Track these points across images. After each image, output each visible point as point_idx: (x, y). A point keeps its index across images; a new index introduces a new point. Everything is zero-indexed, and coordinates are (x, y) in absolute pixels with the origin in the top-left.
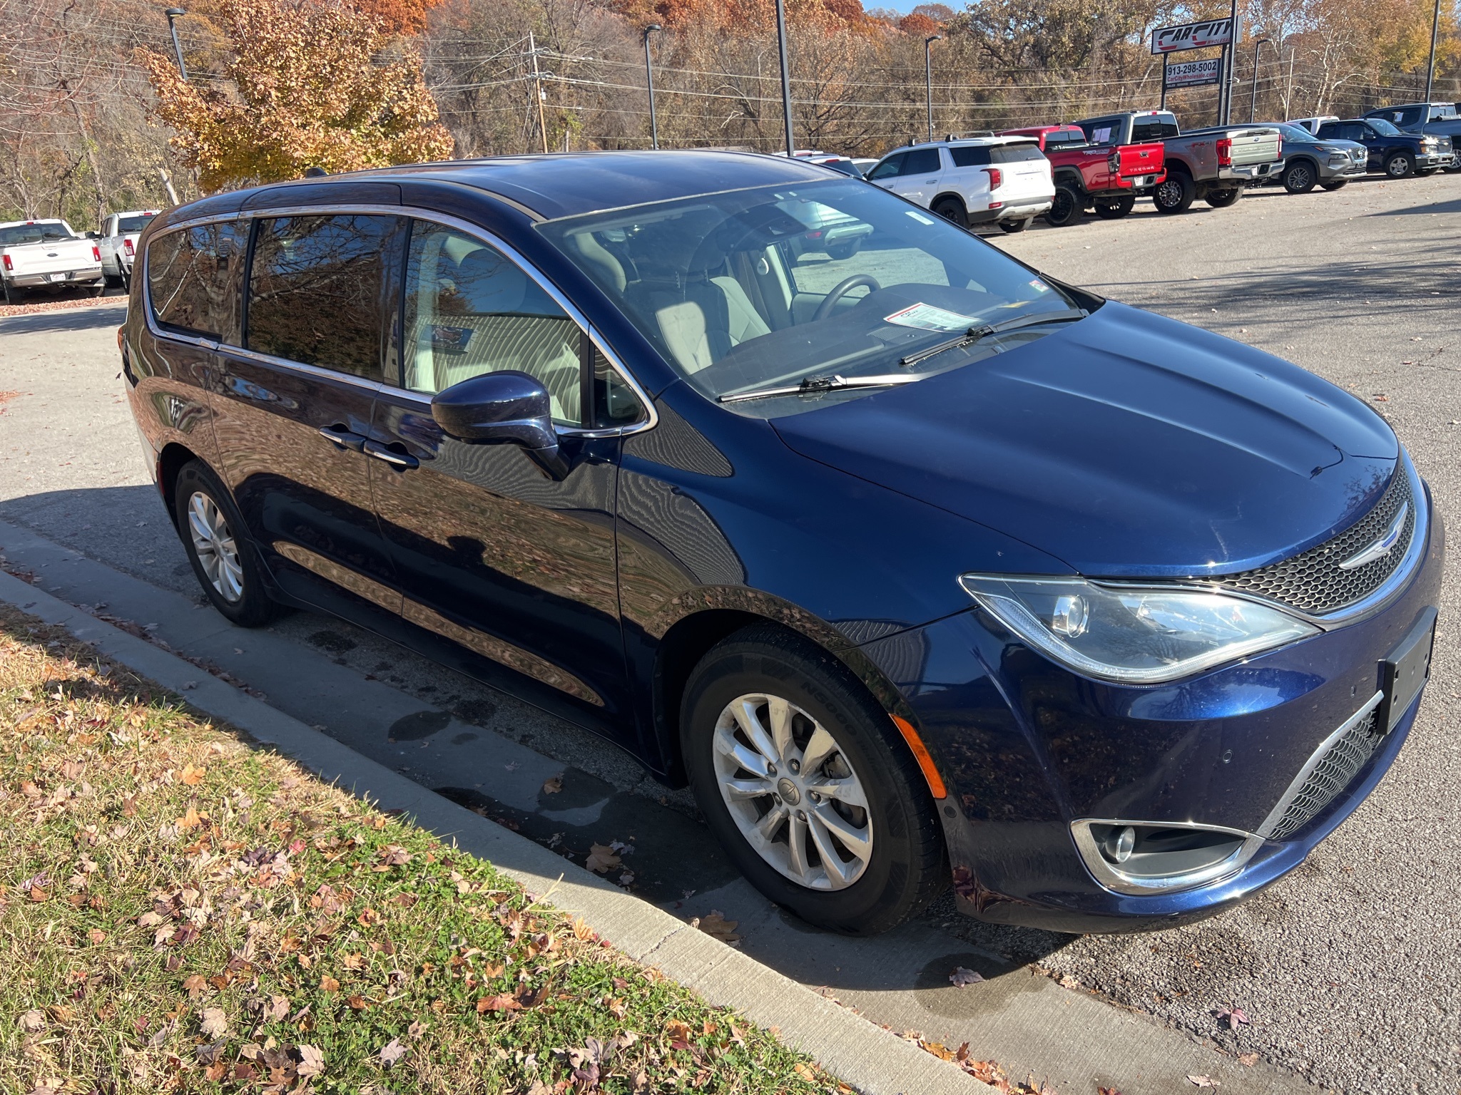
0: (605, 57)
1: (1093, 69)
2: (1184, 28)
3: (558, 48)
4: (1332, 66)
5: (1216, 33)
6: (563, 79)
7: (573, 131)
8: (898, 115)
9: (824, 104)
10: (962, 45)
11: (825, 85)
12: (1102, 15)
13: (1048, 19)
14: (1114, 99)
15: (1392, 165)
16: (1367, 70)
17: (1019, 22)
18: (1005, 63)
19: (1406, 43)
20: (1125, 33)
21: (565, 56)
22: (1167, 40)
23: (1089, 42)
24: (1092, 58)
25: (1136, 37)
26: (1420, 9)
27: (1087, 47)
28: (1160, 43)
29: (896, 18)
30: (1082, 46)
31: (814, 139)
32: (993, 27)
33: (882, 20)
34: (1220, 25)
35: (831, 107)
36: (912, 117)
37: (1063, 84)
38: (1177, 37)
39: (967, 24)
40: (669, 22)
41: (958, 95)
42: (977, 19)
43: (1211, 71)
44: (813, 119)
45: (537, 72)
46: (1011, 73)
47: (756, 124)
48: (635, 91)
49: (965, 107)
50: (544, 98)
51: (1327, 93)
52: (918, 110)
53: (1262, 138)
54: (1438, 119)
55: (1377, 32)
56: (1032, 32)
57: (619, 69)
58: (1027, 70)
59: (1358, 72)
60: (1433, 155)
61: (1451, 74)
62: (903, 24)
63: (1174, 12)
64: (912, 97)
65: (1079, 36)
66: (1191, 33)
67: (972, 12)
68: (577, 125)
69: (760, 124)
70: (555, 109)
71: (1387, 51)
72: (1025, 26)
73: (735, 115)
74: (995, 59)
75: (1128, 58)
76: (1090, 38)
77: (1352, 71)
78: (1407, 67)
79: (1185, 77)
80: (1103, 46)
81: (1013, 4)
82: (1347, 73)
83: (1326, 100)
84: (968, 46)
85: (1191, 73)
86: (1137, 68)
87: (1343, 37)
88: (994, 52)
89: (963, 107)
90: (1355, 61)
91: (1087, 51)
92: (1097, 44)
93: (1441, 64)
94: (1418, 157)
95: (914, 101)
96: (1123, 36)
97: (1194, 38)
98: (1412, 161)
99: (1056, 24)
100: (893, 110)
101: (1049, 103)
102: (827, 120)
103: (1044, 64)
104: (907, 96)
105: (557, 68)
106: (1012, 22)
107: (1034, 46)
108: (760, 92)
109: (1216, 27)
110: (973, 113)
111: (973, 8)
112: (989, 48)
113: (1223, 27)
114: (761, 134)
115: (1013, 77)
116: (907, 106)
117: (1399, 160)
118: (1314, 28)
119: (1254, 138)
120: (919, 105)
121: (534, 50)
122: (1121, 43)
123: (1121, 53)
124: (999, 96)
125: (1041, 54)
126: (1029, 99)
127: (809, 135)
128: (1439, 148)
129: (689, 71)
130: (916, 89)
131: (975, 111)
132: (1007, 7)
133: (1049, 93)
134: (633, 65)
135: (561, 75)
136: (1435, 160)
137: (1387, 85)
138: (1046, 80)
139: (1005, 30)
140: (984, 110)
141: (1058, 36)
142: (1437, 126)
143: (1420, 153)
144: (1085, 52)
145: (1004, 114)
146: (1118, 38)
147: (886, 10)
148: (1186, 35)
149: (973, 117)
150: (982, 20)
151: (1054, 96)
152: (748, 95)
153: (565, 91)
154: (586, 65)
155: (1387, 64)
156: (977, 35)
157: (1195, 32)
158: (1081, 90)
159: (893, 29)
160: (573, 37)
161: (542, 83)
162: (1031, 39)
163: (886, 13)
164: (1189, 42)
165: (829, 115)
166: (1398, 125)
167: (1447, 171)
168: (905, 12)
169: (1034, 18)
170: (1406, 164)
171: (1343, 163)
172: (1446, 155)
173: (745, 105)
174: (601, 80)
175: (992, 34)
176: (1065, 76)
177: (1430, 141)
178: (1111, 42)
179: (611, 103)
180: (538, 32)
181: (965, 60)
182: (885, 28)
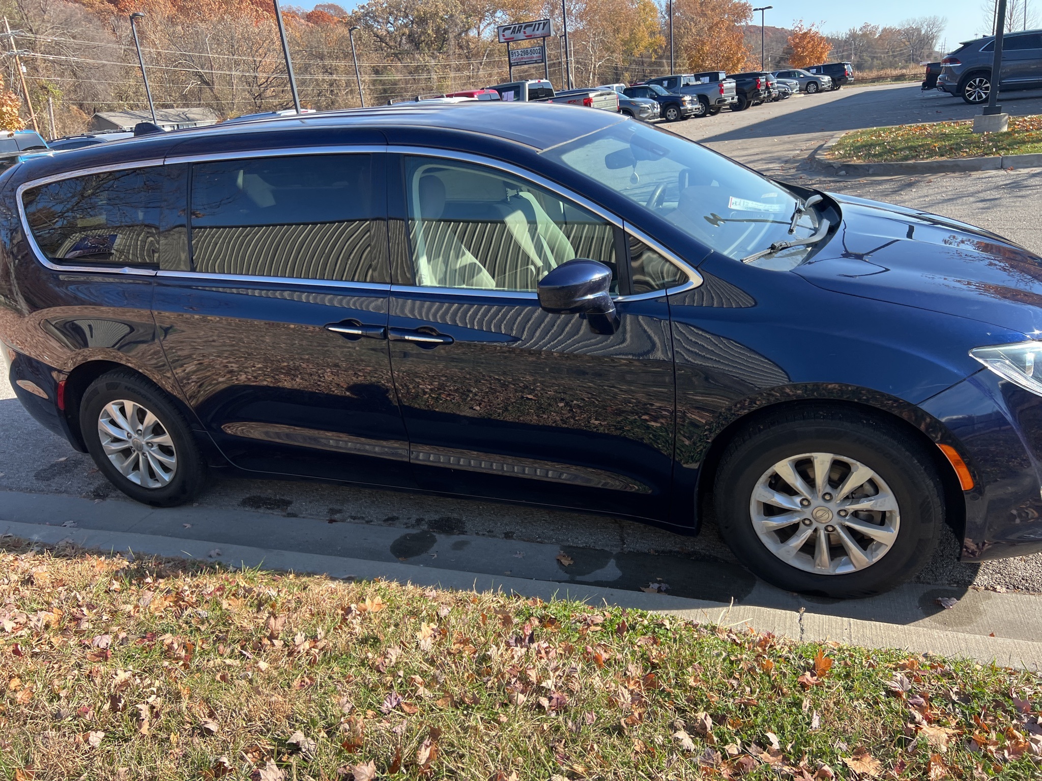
0: (74, 38)
1: (451, 52)
2: (517, 26)
3: (31, 30)
4: (595, 53)
5: (538, 30)
6: (39, 55)
7: (54, 98)
8: (321, 84)
9: (262, 77)
10: (361, 34)
11: (261, 61)
12: (452, 16)
13: (417, 17)
14: (466, 73)
15: (668, 113)
16: (615, 55)
17: (396, 19)
18: (390, 47)
19: (634, 38)
20: (469, 29)
21: (38, 36)
22: (508, 33)
23: (445, 33)
24: (449, 45)
25: (475, 31)
26: (640, 16)
27: (444, 37)
28: (504, 35)
29: (303, 13)
30: (442, 37)
31: (258, 102)
32: (378, 22)
33: (293, 14)
34: (539, 24)
35: (269, 78)
36: (331, 85)
37: (433, 62)
38: (513, 32)
39: (360, 19)
40: (120, 10)
41: (362, 69)
42: (366, 15)
43: (538, 55)
44: (255, 88)
45: (15, 50)
46: (396, 55)
47: (212, 91)
48: (104, 65)
49: (368, 78)
50: (25, 71)
51: (594, 70)
52: (335, 80)
53: (608, 97)
54: (687, 85)
55: (617, 31)
56: (406, 26)
57: (88, 47)
58: (408, 52)
59: (610, 56)
60: (689, 106)
61: (661, 57)
62: (309, 17)
63: (496, 15)
64: (329, 71)
65: (439, 29)
66: (522, 30)
67: (362, 11)
68: (57, 92)
69: (215, 91)
70: (35, 80)
71: (625, 43)
72: (400, 22)
73: (193, 84)
74: (384, 44)
75: (472, 46)
76: (446, 32)
77: (606, 55)
78: (636, 53)
79: (522, 58)
80: (455, 37)
81: (390, 6)
82: (603, 57)
83: (594, 74)
84: (365, 36)
85: (526, 56)
86: (479, 52)
87: (599, 34)
88: (382, 40)
89: (367, 78)
90: (608, 49)
91: (445, 40)
92: (451, 35)
93: (655, 51)
94: (682, 108)
95: (331, 74)
96: (467, 31)
97: (525, 33)
98: (679, 111)
99: (422, 21)
100: (316, 80)
101: (425, 76)
102: (266, 88)
103: (418, 49)
104: (327, 71)
105: (32, 45)
106: (391, 19)
107: (409, 36)
108: (212, 66)
109: (537, 26)
110: (374, 82)
111: (363, 7)
112: (377, 36)
113: (542, 26)
114: (217, 98)
115: (397, 57)
116: (327, 77)
117: (672, 110)
118: (581, 28)
119: (603, 97)
120: (335, 77)
121: (9, 31)
122: (466, 35)
123: (467, 42)
124: (390, 70)
125: (415, 42)
126: (410, 73)
127: (254, 99)
128: (692, 102)
129: (147, 50)
130: (331, 65)
131: (376, 80)
132: (386, 7)
133: (425, 69)
134: (100, 44)
135: (37, 52)
136: (691, 110)
137: (627, 65)
138: (421, 59)
139: (387, 24)
140: (381, 81)
141: (425, 29)
142: (687, 89)
143: (683, 106)
144: (444, 41)
145: (395, 83)
146: (463, 31)
147: (294, 7)
148: (519, 31)
149: (374, 85)
150: (370, 17)
151: (429, 71)
152: (202, 68)
153: (43, 65)
154: (57, 43)
155: (625, 52)
156: (369, 27)
157: (525, 29)
158: (445, 66)
159: (302, 21)
160: (43, 21)
161: (20, 58)
162: (407, 31)
163: (295, 9)
164: (521, 35)
165: (268, 83)
166: (666, 88)
167: (697, 116)
168: (309, 9)
169: (406, 16)
170: (676, 112)
171: (647, 112)
172: (697, 106)
173: (201, 76)
174: (73, 56)
175: (379, 27)
176: (433, 56)
177: (687, 98)
178: (460, 34)
179: (83, 75)
180: (11, 17)
181: (364, 44)
182: (296, 20)
